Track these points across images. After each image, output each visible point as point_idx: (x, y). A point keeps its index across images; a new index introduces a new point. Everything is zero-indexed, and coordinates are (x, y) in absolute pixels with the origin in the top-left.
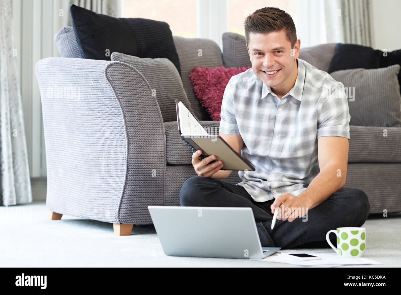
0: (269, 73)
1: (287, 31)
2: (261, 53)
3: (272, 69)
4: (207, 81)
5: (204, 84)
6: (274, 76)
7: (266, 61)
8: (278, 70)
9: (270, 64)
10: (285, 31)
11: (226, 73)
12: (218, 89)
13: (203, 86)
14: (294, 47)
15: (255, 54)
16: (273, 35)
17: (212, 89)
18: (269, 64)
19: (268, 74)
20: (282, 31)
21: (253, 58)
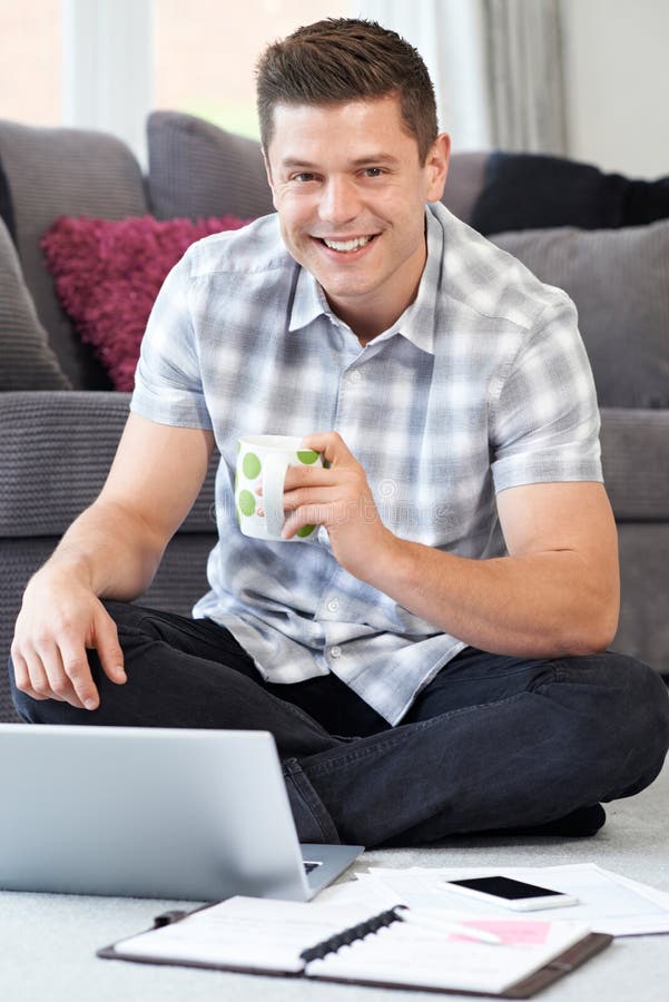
0: (339, 246)
1: (404, 102)
2: (311, 175)
3: (350, 231)
4: (99, 260)
5: (90, 271)
6: (357, 259)
7: (329, 202)
8: (372, 238)
9: (343, 214)
10: (398, 99)
11: (158, 237)
12: (135, 289)
13: (86, 276)
14: (429, 160)
15: (291, 178)
16: (356, 113)
17: (116, 286)
18: (340, 212)
19: (335, 250)
20: (387, 98)
21: (283, 195)
